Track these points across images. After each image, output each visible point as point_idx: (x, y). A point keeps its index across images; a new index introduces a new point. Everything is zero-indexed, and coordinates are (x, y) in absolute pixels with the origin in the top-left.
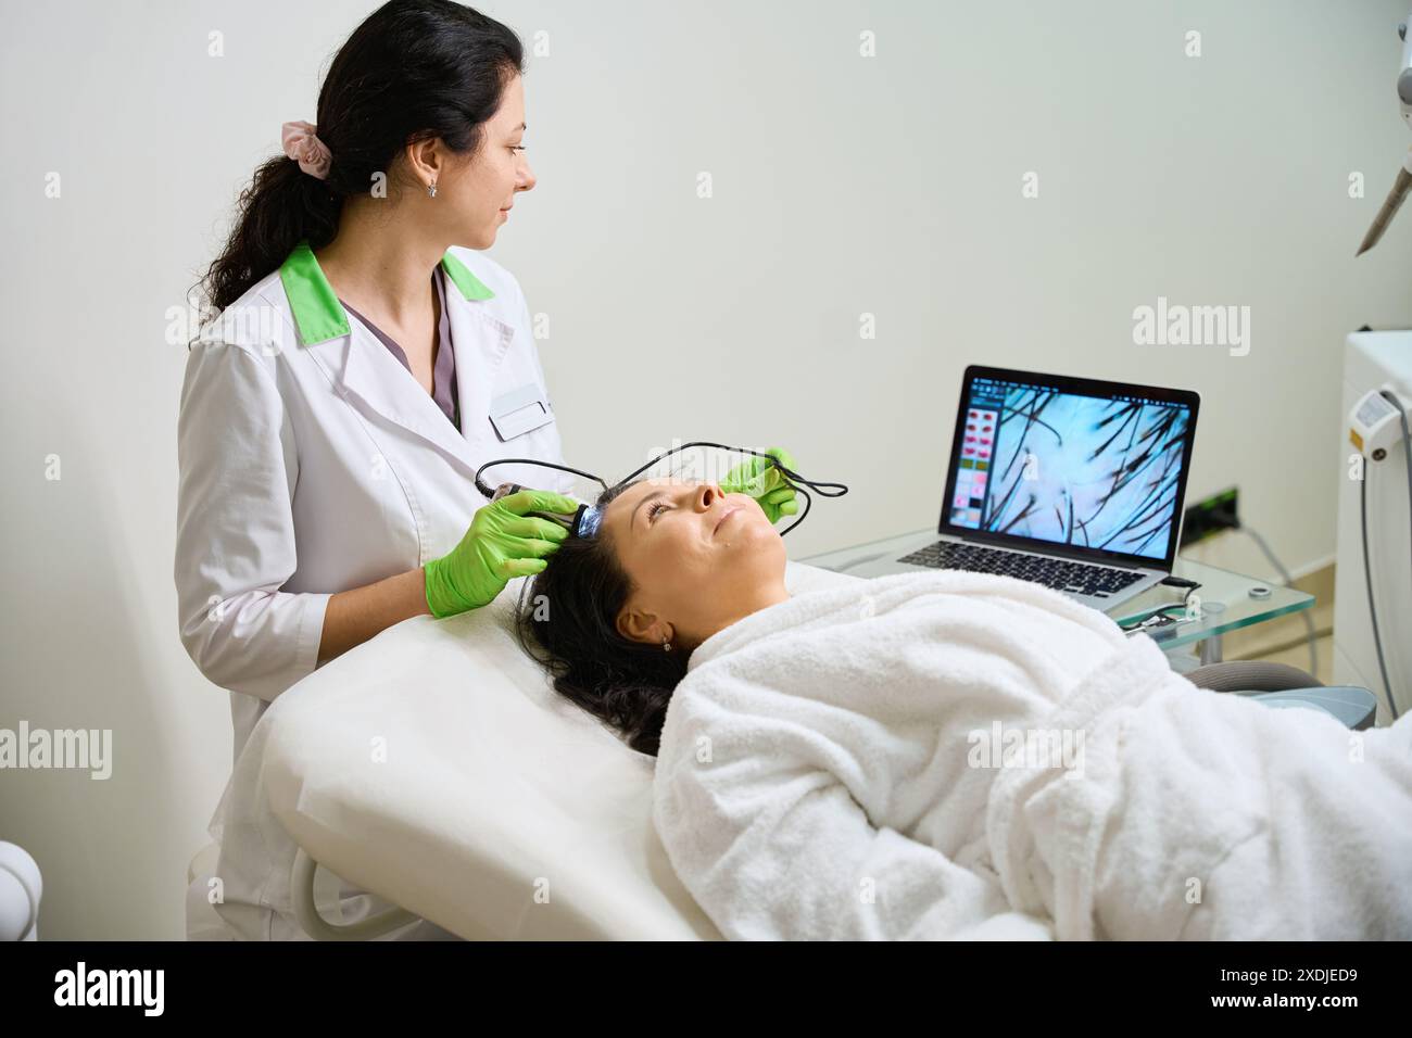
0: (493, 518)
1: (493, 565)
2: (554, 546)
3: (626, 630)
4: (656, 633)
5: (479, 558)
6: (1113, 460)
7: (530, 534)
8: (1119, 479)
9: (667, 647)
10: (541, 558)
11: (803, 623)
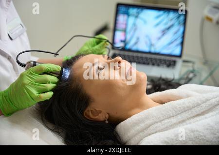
0: (28, 76)
1: (33, 96)
2: (54, 85)
3: (89, 116)
4: (102, 117)
5: (26, 94)
6: (162, 27)
7: (46, 82)
8: (164, 32)
9: (107, 122)
10: (51, 91)
11: (176, 115)
